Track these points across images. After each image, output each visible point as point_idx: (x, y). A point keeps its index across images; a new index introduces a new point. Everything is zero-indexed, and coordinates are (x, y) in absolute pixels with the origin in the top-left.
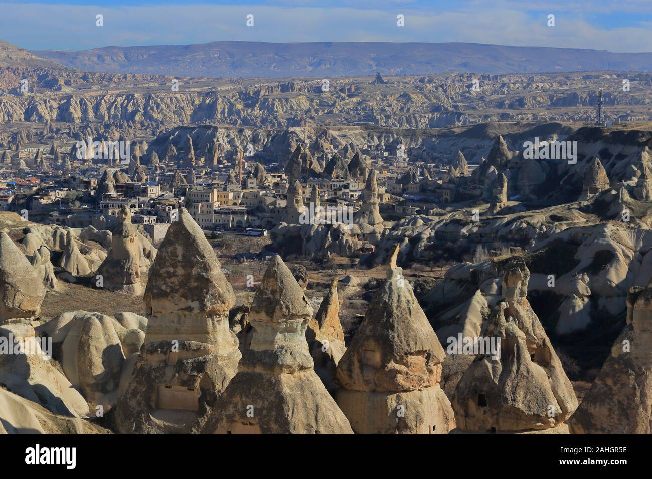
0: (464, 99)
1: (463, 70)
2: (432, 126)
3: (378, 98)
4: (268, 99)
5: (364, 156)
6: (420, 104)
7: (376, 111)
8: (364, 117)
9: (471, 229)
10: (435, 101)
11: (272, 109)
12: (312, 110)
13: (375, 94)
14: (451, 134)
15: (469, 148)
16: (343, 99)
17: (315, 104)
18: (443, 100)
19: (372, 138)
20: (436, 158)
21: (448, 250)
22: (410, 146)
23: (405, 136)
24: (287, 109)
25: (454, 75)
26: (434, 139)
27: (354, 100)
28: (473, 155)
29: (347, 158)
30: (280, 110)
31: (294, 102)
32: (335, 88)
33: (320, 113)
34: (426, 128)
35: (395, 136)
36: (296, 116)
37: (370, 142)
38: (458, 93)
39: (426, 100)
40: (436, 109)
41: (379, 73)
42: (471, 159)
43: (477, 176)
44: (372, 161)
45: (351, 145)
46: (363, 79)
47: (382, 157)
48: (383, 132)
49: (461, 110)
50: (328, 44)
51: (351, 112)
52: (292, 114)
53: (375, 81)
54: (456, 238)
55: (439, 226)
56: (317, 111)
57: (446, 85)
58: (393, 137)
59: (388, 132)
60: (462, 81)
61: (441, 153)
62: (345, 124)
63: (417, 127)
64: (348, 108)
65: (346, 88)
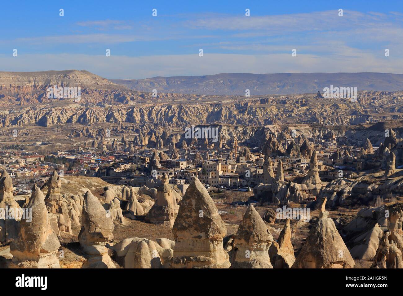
0: (371, 107)
1: (370, 89)
2: (351, 124)
3: (319, 107)
4: (253, 108)
5: (310, 142)
6: (344, 110)
7: (318, 115)
8: (310, 118)
9: (373, 187)
10: (353, 108)
11: (255, 114)
12: (279, 114)
13: (317, 104)
14: (363, 129)
15: (373, 137)
16: (298, 108)
17: (281, 111)
18: (358, 108)
19: (315, 132)
20: (354, 143)
21: (360, 199)
22: (338, 136)
23: (335, 130)
24: (264, 114)
25: (364, 92)
26: (352, 132)
27: (305, 108)
28: (376, 141)
29: (300, 143)
30: (260, 115)
31: (268, 109)
32: (293, 101)
33: (284, 116)
34: (348, 125)
35: (329, 130)
36: (269, 118)
37: (314, 134)
38: (367, 103)
39: (348, 108)
40: (354, 113)
41: (319, 92)
42: (374, 143)
43: (378, 154)
44: (315, 145)
45: (302, 136)
46: (309, 95)
47: (321, 143)
48: (321, 128)
49: (369, 114)
50: (289, 75)
51: (303, 116)
52: (267, 117)
53: (317, 97)
54: (365, 191)
55: (354, 184)
56: (282, 115)
57: (360, 98)
58: (328, 131)
59: (325, 127)
60: (369, 96)
61: (357, 140)
62: (299, 123)
63: (342, 124)
64: (301, 113)
65: (300, 101)
